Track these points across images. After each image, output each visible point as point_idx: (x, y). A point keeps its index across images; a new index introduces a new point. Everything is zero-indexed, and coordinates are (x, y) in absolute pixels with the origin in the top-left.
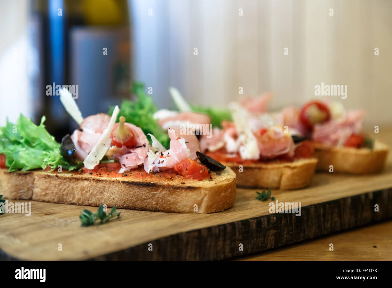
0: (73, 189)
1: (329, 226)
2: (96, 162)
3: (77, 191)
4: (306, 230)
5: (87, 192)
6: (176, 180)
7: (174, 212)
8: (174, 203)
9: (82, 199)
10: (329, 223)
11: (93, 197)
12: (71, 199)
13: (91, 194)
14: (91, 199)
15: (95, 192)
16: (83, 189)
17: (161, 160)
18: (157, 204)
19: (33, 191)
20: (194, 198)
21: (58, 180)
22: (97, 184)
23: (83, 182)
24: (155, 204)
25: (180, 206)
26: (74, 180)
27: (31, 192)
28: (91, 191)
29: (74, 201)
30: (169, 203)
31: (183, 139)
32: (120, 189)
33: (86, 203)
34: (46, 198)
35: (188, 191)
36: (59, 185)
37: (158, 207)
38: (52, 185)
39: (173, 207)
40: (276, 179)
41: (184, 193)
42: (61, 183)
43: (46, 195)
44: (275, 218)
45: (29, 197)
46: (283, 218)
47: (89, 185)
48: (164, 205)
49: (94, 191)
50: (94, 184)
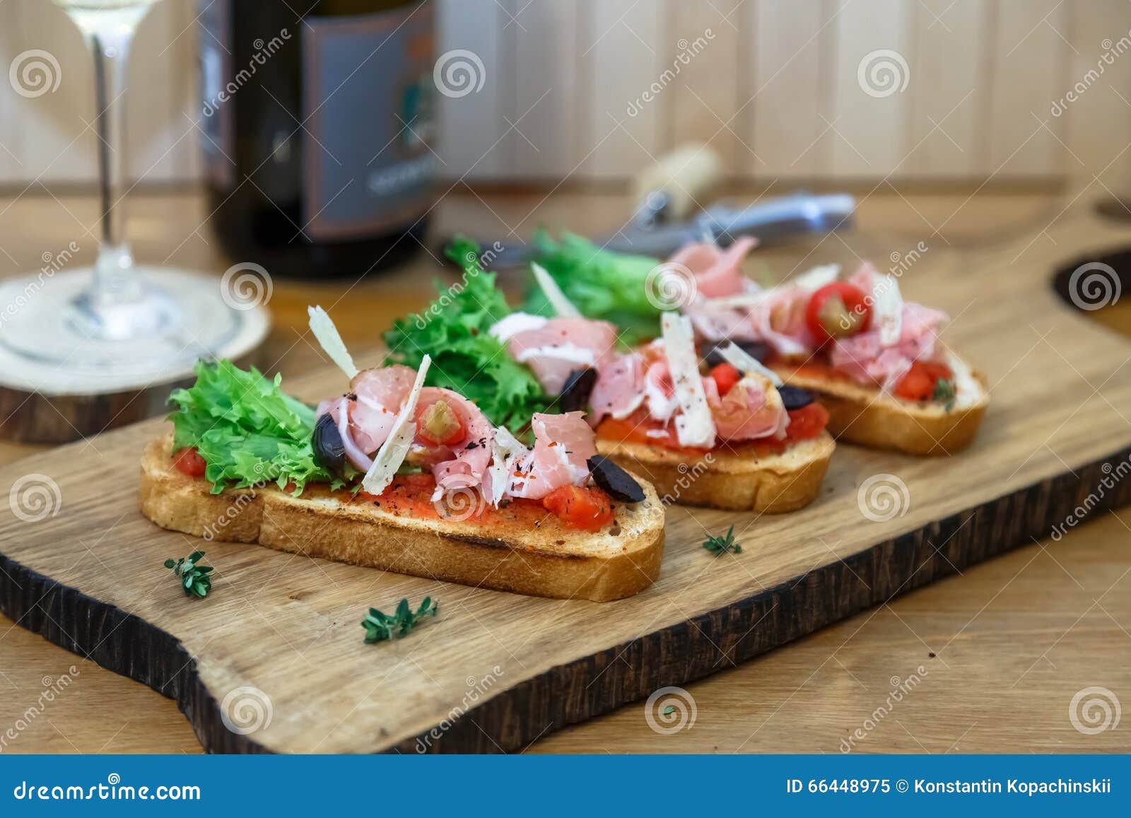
0: (341, 536)
1: (846, 602)
2: (387, 480)
3: (349, 540)
4: (800, 619)
5: (369, 545)
6: (546, 531)
7: (542, 596)
8: (541, 582)
9: (359, 556)
10: (848, 597)
11: (382, 554)
12: (337, 553)
13: (379, 549)
14: (377, 558)
15: (386, 547)
16: (362, 538)
17: (518, 480)
18: (509, 579)
19: (259, 528)
20: (582, 576)
21: (313, 518)
22: (391, 534)
23: (362, 527)
24: (505, 579)
25: (553, 586)
26: (345, 522)
27: (256, 531)
28: (378, 543)
29: (343, 557)
30: (532, 580)
31: (561, 445)
32: (437, 548)
33: (369, 562)
34: (288, 546)
35: (570, 563)
36: (314, 527)
37: (510, 584)
38: (299, 525)
39: (540, 588)
40: (748, 492)
41: (562, 566)
42: (318, 524)
43: (286, 540)
44: (738, 612)
45: (253, 538)
46: (754, 609)
47: (375, 534)
48: (522, 583)
49: (384, 544)
50: (385, 533)
